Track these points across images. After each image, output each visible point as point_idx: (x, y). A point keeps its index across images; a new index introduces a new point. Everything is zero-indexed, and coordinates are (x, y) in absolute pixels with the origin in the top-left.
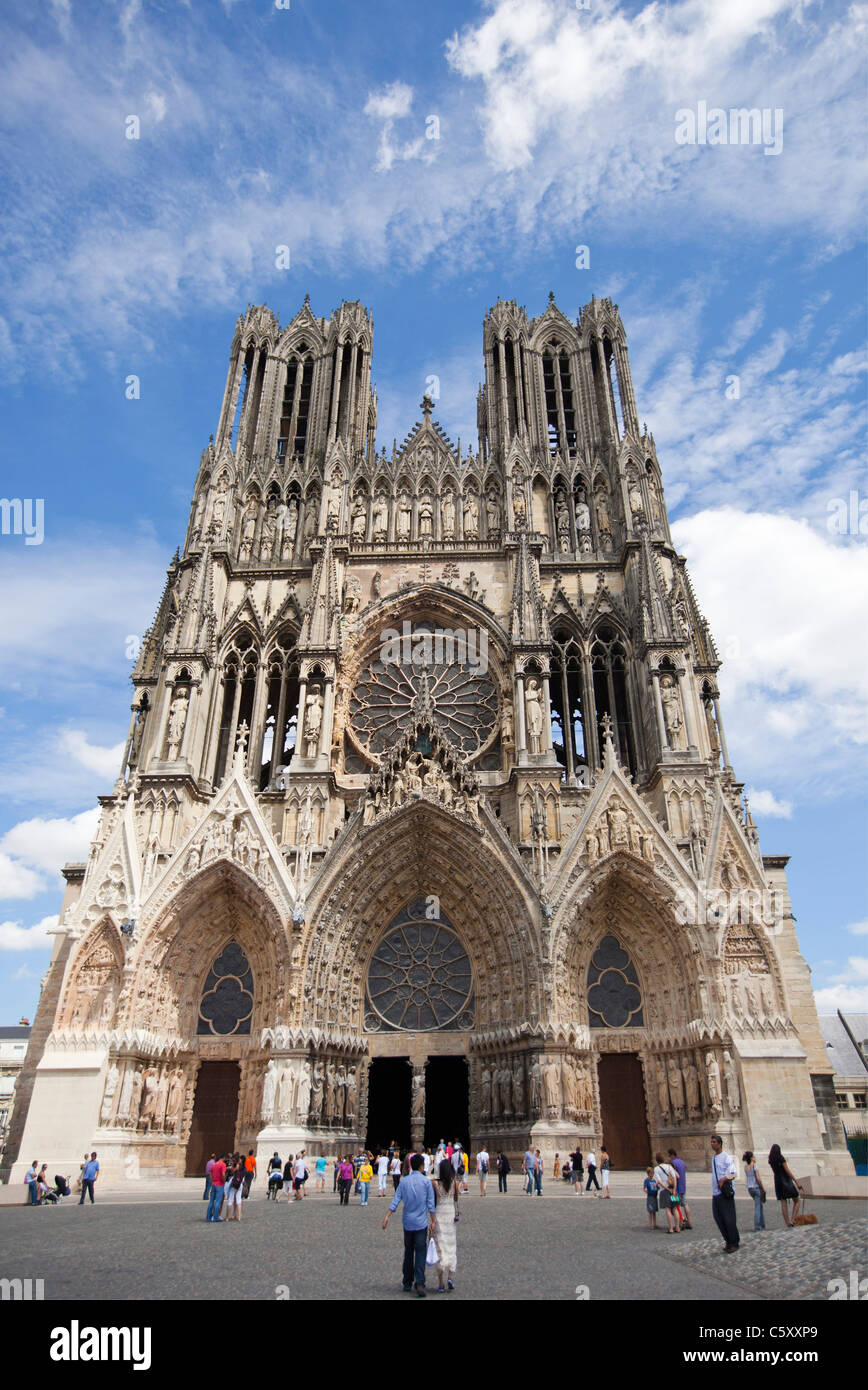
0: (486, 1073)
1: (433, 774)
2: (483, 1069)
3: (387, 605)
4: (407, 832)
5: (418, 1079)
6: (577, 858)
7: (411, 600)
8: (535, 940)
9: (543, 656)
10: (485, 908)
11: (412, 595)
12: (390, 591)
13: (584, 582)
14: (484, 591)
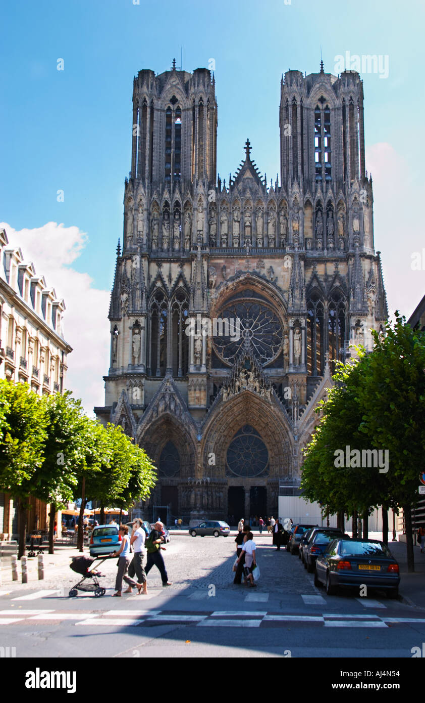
0: (273, 493)
1: (251, 379)
2: (272, 491)
3: (230, 284)
4: (241, 402)
5: (247, 495)
6: (310, 416)
7: (240, 281)
8: (292, 447)
9: (302, 318)
10: (274, 432)
11: (241, 278)
12: (230, 276)
13: (328, 268)
14: (277, 277)
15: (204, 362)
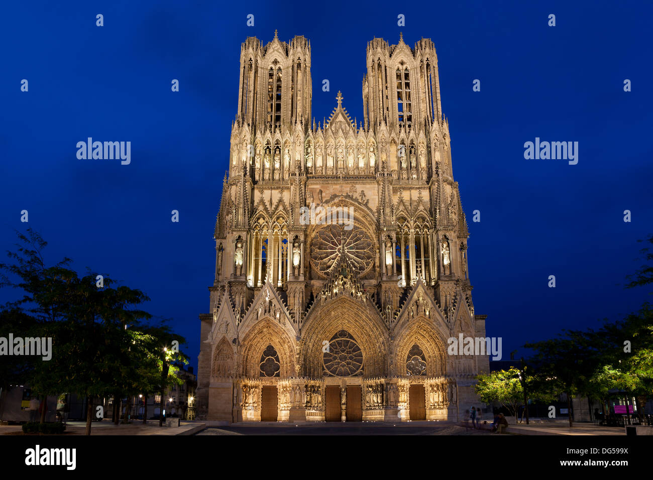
1: (348, 285)
3: (325, 206)
4: (338, 306)
8: (387, 347)
9: (393, 233)
10: (368, 335)
11: (336, 201)
12: (326, 199)
13: (412, 194)
14: (368, 200)
15: (302, 272)
